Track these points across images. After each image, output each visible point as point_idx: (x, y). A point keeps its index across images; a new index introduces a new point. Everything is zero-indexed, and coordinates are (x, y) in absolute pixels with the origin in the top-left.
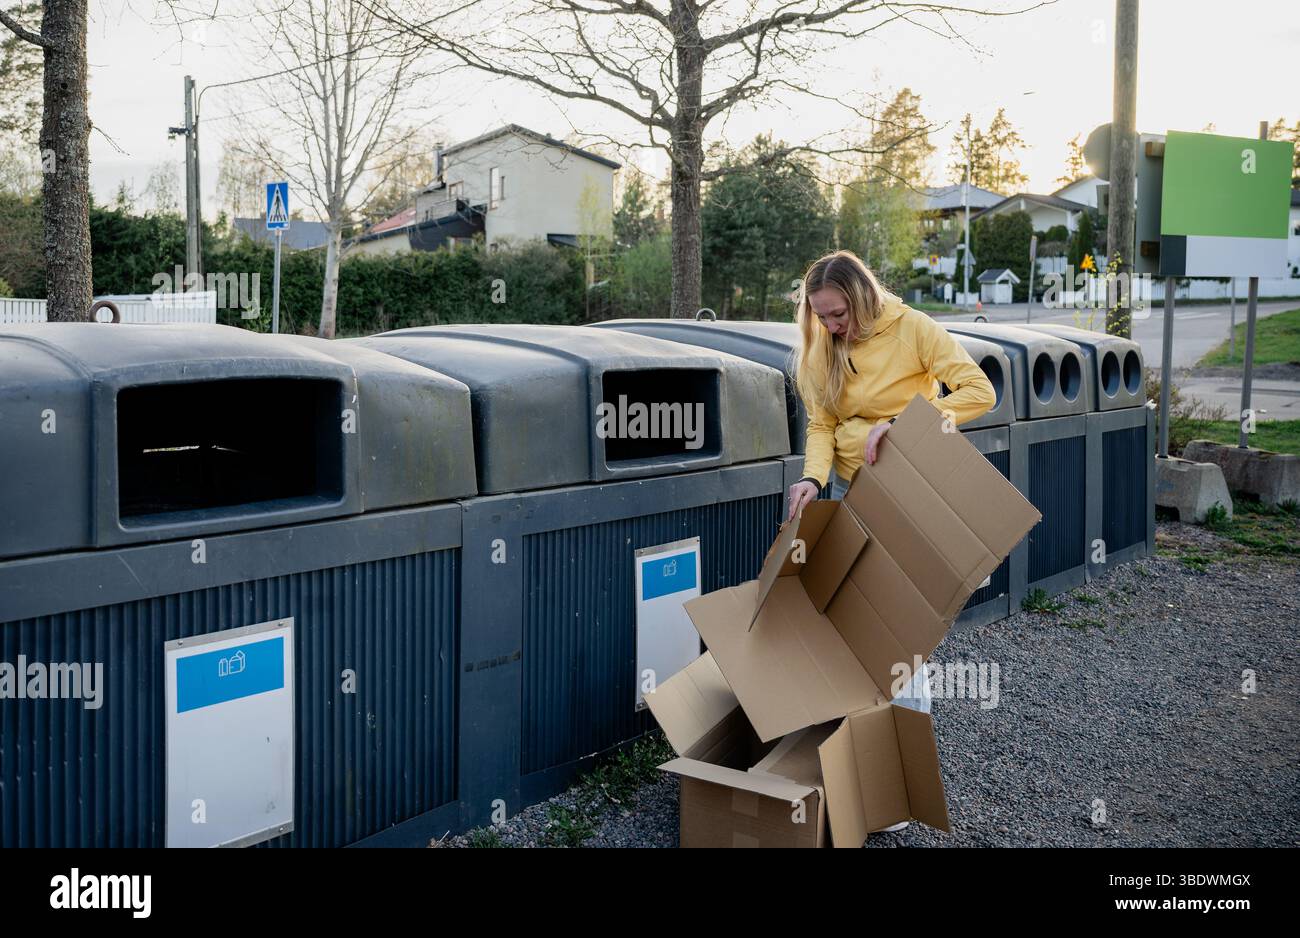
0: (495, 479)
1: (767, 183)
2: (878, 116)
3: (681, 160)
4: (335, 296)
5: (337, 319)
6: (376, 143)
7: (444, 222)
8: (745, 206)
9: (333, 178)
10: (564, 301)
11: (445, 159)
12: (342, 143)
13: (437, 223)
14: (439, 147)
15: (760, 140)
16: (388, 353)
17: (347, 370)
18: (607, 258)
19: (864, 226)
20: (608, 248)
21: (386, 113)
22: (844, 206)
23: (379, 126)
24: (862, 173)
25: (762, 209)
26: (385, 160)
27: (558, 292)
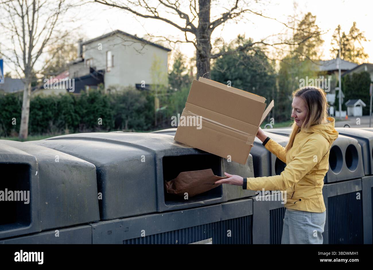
0: (109, 212)
1: (243, 59)
2: (296, 27)
3: (201, 48)
4: (27, 116)
5: (29, 128)
6: (48, 39)
7: (84, 78)
8: (233, 70)
9: (27, 56)
10: (144, 117)
11: (84, 47)
12: (32, 39)
13: (80, 79)
14: (80, 41)
15: (239, 37)
16: (54, 149)
17: (32, 159)
18: (165, 96)
19: (291, 79)
20: (166, 90)
21: (54, 24)
22: (281, 69)
23: (50, 30)
24: (289, 53)
25: (241, 71)
26: (53, 47)
27: (141, 113)
